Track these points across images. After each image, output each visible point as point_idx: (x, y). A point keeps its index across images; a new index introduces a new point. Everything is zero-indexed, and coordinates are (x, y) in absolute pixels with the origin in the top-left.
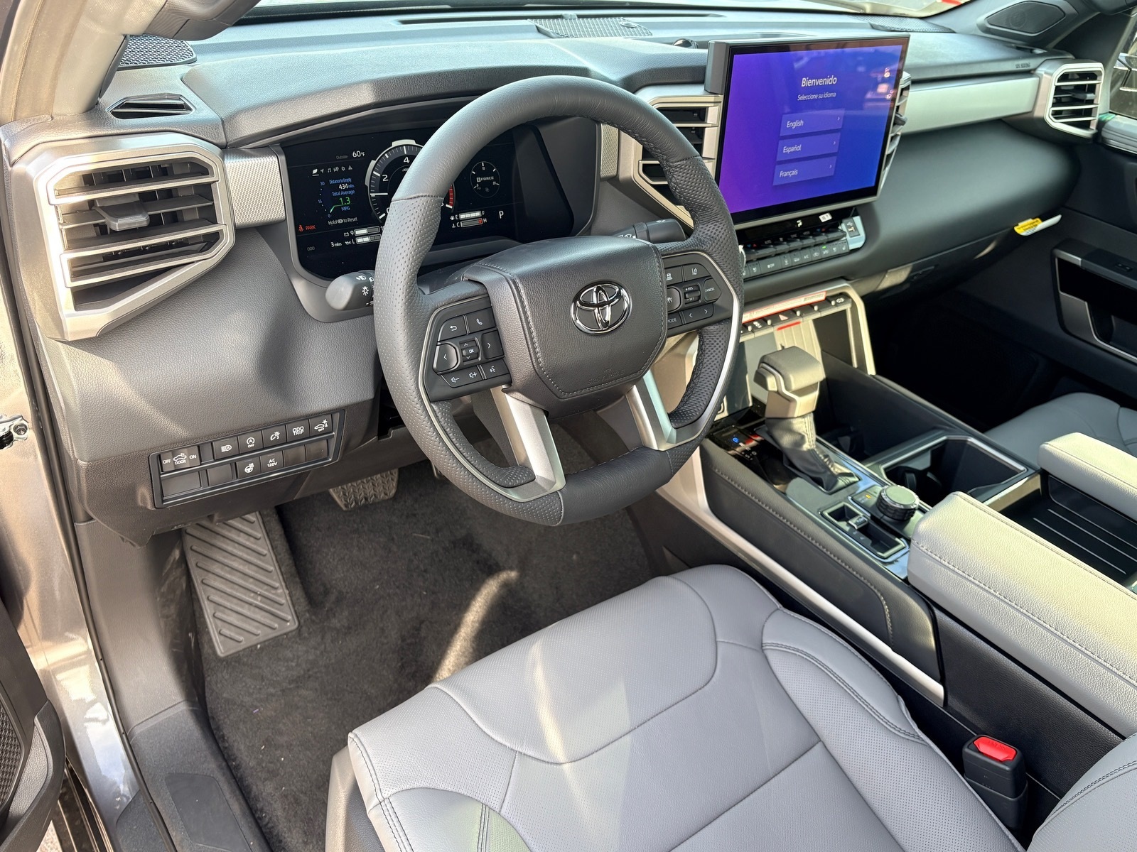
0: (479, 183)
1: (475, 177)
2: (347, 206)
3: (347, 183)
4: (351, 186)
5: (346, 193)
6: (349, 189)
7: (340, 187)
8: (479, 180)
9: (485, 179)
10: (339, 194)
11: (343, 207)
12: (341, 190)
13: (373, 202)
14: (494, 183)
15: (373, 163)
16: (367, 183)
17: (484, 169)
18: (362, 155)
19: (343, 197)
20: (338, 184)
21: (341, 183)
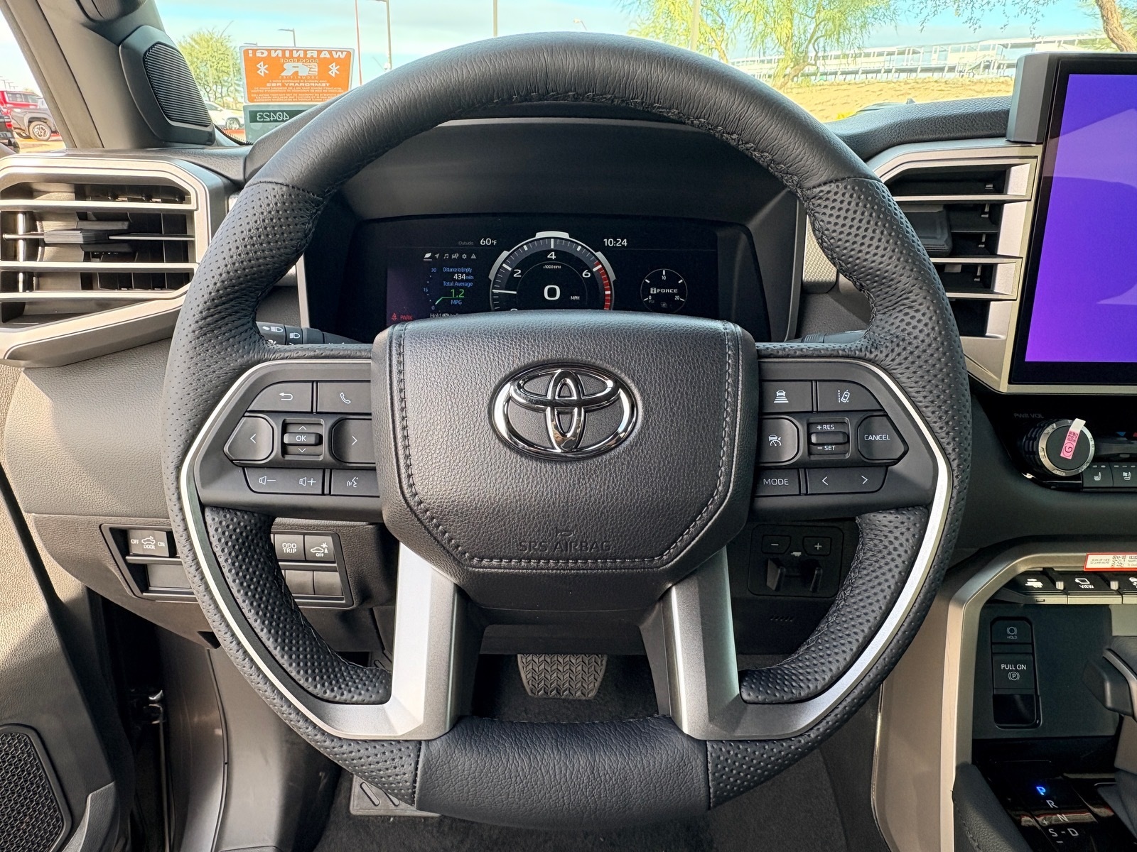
0: (652, 295)
1: (648, 287)
2: (459, 299)
3: (465, 273)
4: (470, 277)
5: (461, 284)
6: (467, 281)
7: (456, 277)
8: (654, 291)
9: (663, 291)
10: (452, 284)
11: (453, 299)
12: (455, 280)
13: (494, 300)
14: (677, 298)
15: (505, 254)
16: (492, 276)
17: (664, 278)
18: (492, 243)
19: (457, 289)
20: (453, 273)
21: (458, 273)
